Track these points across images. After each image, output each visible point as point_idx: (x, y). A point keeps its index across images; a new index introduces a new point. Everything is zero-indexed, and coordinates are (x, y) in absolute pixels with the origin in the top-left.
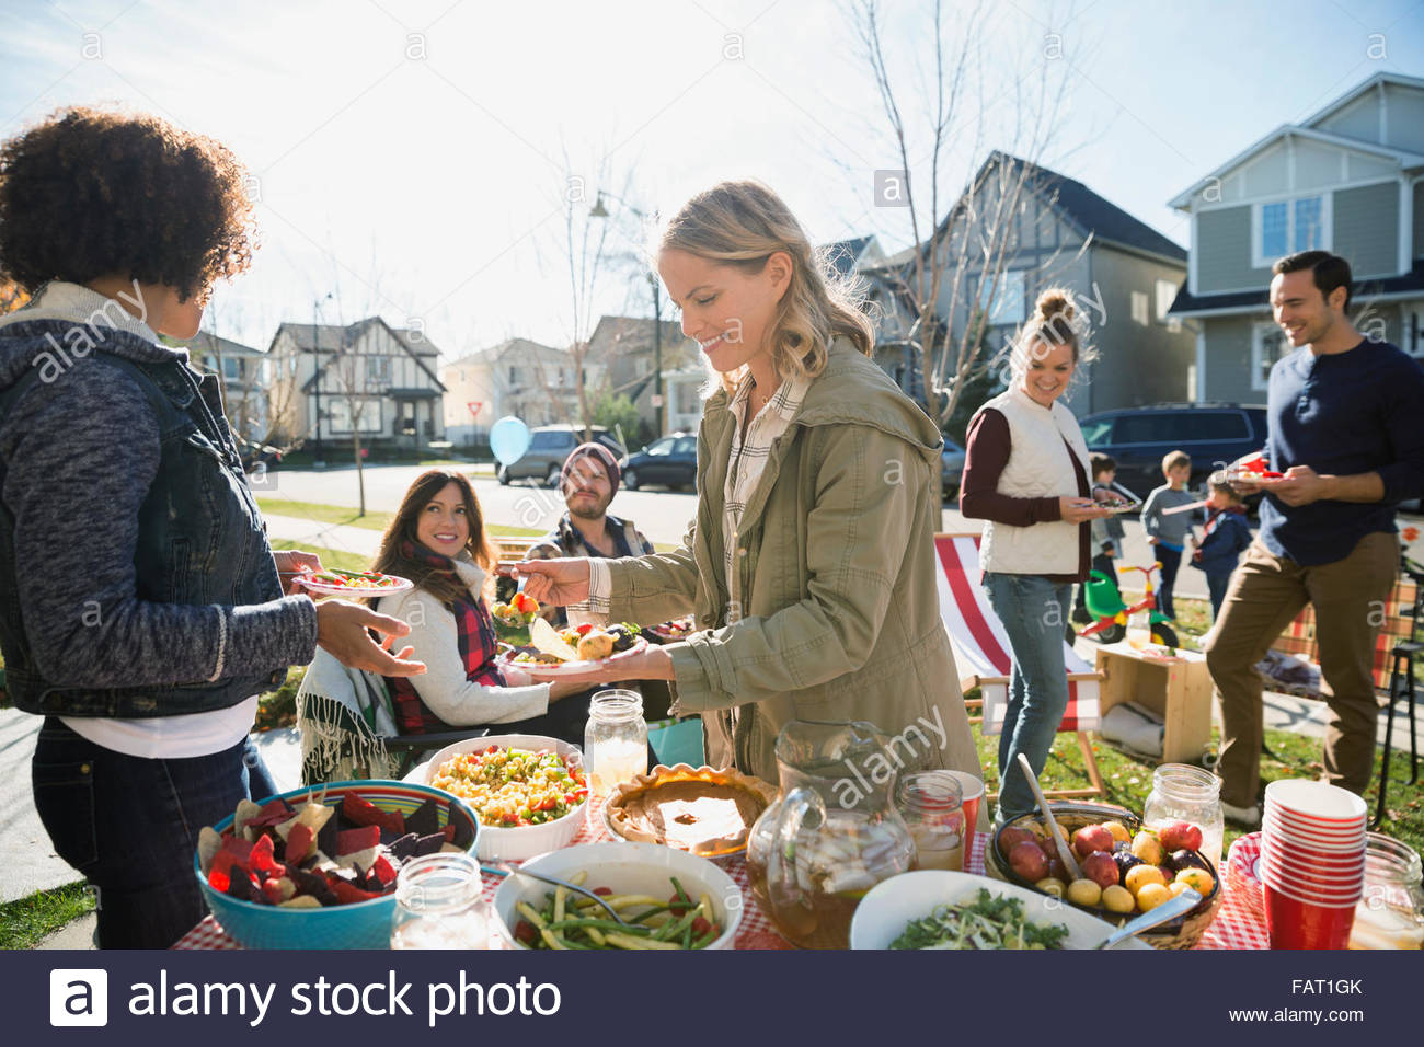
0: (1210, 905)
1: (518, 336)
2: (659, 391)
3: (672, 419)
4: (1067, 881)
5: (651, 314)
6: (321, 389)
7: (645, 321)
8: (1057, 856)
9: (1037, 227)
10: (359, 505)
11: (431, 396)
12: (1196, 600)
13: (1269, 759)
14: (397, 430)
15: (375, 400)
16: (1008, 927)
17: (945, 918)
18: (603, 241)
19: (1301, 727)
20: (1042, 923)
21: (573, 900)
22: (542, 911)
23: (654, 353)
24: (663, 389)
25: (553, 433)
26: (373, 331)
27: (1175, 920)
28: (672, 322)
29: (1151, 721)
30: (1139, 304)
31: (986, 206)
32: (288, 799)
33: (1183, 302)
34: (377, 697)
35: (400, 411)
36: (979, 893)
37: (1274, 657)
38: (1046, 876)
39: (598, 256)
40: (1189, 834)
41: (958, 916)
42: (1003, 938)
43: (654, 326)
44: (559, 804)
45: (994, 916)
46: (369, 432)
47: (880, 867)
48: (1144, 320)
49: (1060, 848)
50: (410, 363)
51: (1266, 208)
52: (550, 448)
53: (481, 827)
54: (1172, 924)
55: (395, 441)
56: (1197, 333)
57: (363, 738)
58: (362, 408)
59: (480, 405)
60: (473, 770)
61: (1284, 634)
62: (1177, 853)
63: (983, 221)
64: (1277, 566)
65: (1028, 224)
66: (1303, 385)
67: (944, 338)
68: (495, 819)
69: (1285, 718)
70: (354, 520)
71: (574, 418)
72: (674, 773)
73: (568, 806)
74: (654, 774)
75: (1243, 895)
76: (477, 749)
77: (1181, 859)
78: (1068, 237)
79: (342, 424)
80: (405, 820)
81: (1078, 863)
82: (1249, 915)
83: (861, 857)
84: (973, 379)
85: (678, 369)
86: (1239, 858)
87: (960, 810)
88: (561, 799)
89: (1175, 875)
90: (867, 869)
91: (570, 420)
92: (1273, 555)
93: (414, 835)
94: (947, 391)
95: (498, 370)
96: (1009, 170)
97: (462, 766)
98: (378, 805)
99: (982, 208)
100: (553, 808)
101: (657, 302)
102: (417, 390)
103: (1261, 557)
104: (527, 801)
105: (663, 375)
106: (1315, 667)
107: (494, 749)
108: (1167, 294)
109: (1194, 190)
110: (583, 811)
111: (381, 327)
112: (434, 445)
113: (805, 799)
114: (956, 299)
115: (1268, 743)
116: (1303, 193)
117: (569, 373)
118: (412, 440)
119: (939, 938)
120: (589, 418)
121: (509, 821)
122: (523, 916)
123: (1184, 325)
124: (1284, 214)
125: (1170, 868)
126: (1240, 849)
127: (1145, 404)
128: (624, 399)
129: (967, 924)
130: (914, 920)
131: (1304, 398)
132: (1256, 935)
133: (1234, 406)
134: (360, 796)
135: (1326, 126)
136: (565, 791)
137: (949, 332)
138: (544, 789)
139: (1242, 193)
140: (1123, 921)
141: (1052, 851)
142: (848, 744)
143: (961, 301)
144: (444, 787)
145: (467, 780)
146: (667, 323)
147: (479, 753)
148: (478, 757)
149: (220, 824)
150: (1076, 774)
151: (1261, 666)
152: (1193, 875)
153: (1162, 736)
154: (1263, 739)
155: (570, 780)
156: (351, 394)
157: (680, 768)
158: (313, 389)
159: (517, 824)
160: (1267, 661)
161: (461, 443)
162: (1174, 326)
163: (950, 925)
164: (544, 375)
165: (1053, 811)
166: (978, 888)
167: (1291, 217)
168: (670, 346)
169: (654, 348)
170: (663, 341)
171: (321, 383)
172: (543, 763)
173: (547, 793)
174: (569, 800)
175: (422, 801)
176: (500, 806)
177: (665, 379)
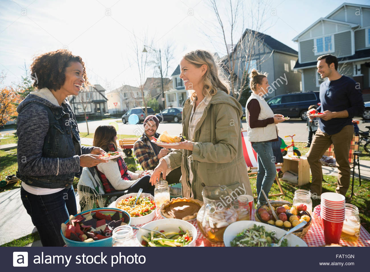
0: (309, 224)
2: (163, 97)
3: (167, 104)
4: (275, 220)
5: (160, 77)
6: (75, 102)
7: (158, 78)
8: (272, 214)
9: (259, 49)
10: (87, 132)
11: (104, 102)
12: (305, 142)
13: (325, 183)
14: (95, 112)
15: (89, 104)
16: (261, 233)
17: (246, 232)
18: (146, 59)
19: (332, 174)
20: (269, 232)
21: (155, 234)
22: (148, 238)
23: (162, 87)
25: (136, 109)
27: (301, 228)
29: (295, 175)
30: (286, 66)
31: (246, 44)
32: (82, 214)
33: (297, 65)
34: (98, 184)
35: (96, 106)
36: (254, 225)
37: (325, 157)
38: (270, 219)
39: (146, 63)
40: (304, 207)
41: (249, 231)
42: (260, 236)
43: (161, 79)
45: (258, 231)
46: (88, 112)
47: (229, 221)
48: (288, 71)
49: (273, 213)
50: (98, 93)
51: (317, 40)
53: (131, 218)
54: (301, 229)
55: (95, 114)
56: (301, 73)
57: (96, 195)
58: (86, 107)
59: (117, 103)
60: (126, 203)
61: (327, 151)
62: (301, 211)
63: (245, 48)
64: (324, 135)
65: (257, 49)
66: (328, 89)
67: (237, 79)
68: (134, 215)
69: (328, 172)
70: (86, 136)
71: (142, 105)
72: (177, 200)
74: (172, 200)
75: (317, 220)
77: (302, 213)
78: (267, 50)
79: (81, 111)
80: (111, 217)
81: (277, 216)
82: (319, 225)
83: (225, 219)
84: (245, 89)
85: (168, 91)
86: (316, 211)
87: (248, 205)
88: (150, 209)
89: (301, 217)
90: (226, 221)
91: (141, 106)
92: (323, 132)
93: (114, 221)
94: (238, 93)
95: (121, 94)
96: (251, 34)
97: (124, 202)
98: (104, 214)
99: (245, 45)
100: (148, 211)
101: (161, 73)
102: (100, 100)
103: (320, 133)
104: (141, 210)
105: (164, 92)
106: (334, 159)
107: (131, 197)
108: (293, 63)
109: (298, 36)
110: (155, 211)
112: (105, 114)
113: (210, 206)
114: (239, 69)
115: (324, 179)
116: (327, 35)
117: (140, 94)
118: (100, 114)
119: (245, 237)
120: (146, 105)
121: (137, 215)
122: (143, 239)
123: (298, 71)
124: (322, 41)
125: (300, 215)
126: (316, 209)
127: (289, 92)
128: (155, 99)
129: (251, 233)
130: (238, 233)
131: (328, 92)
132: (321, 230)
133: (312, 92)
134: (100, 212)
135: (331, 18)
136: (150, 207)
137: (238, 77)
139: (311, 36)
140: (289, 230)
141: (271, 213)
142: (220, 191)
143: (241, 69)
144: (120, 208)
145: (125, 205)
146: (164, 78)
147: (128, 198)
148: (127, 199)
149: (66, 222)
150: (277, 190)
151: (321, 160)
152: (305, 217)
153: (298, 179)
154: (323, 177)
155: (151, 204)
156: (83, 103)
158: (73, 102)
159: (139, 216)
160: (323, 158)
161: (112, 113)
162: (296, 72)
163: (247, 234)
164: (133, 95)
165: (271, 203)
166: (253, 224)
167: (324, 42)
168: (165, 84)
169: (161, 85)
170: (164, 84)
171: (75, 100)
172: (144, 200)
173: (146, 207)
174: (151, 209)
175: (115, 212)
176: (135, 212)
177: (165, 94)
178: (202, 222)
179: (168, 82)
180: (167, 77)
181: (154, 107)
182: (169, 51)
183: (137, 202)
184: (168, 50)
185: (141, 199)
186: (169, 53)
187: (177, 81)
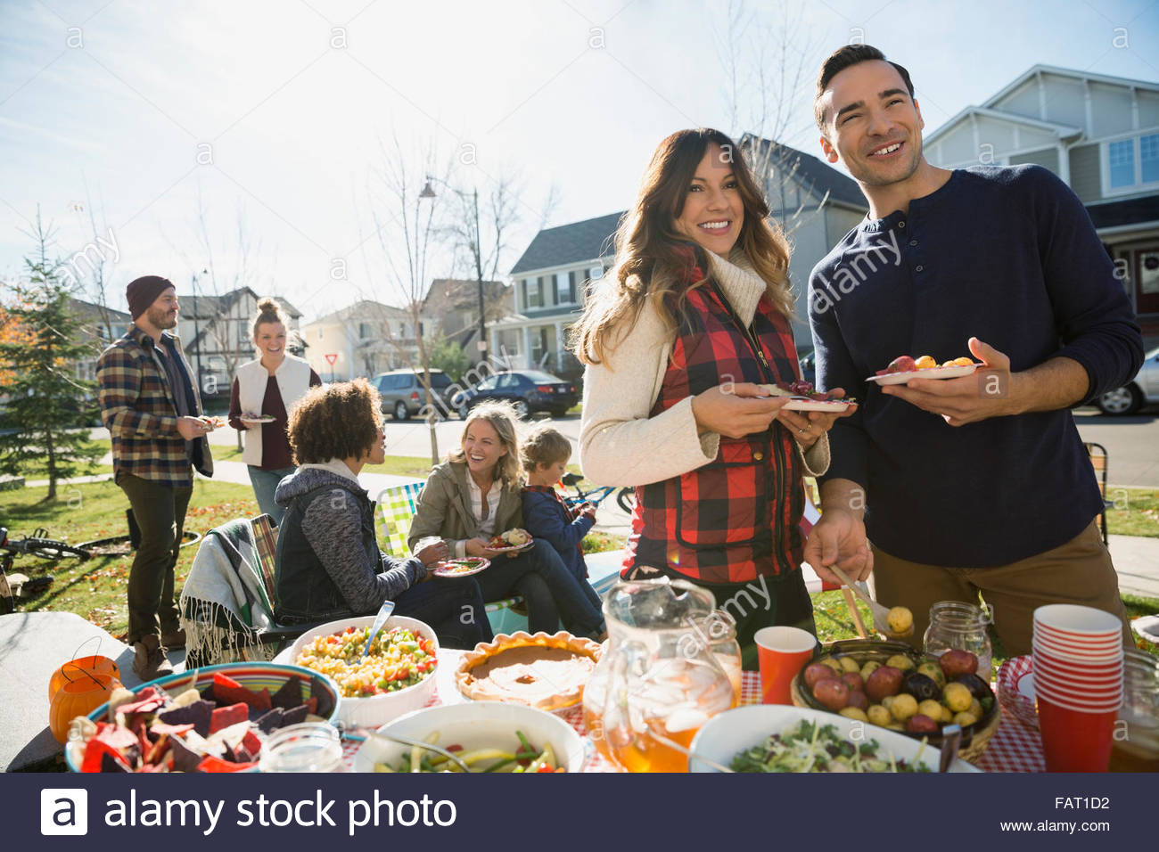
1: (365, 298)
2: (484, 338)
4: (865, 708)
5: (475, 277)
6: (202, 349)
7: (469, 282)
9: (782, 189)
10: (237, 444)
15: (247, 356)
17: (772, 745)
18: (431, 215)
21: (427, 759)
23: (478, 307)
24: (487, 336)
25: (398, 376)
26: (243, 299)
28: (492, 282)
34: (252, 596)
38: (847, 704)
39: (428, 229)
43: (477, 285)
44: (413, 674)
52: (396, 389)
53: (340, 700)
59: (336, 356)
60: (332, 648)
65: (775, 189)
68: (355, 691)
70: (232, 456)
71: (414, 363)
72: (513, 641)
73: (420, 674)
76: (338, 631)
79: (220, 378)
80: (272, 697)
85: (498, 320)
88: (414, 669)
91: (412, 365)
93: (280, 709)
95: (349, 327)
96: (758, 148)
97: (322, 647)
98: (246, 686)
100: (407, 678)
101: (479, 266)
104: (382, 673)
105: (486, 325)
107: (352, 630)
110: (434, 678)
111: (249, 295)
117: (409, 326)
120: (426, 363)
121: (367, 692)
128: (455, 345)
134: (229, 678)
135: (1000, 106)
136: (417, 662)
138: (398, 661)
142: (667, 601)
144: (307, 665)
145: (327, 657)
146: (488, 282)
147: (339, 634)
148: (337, 638)
149: (95, 712)
155: (420, 652)
156: (227, 352)
157: (518, 636)
158: (195, 350)
159: (374, 693)
164: (389, 329)
168: (490, 300)
169: (478, 303)
170: (485, 297)
171: (201, 344)
172: (396, 639)
173: (400, 665)
174: (421, 670)
175: (288, 679)
176: (359, 679)
177: (489, 329)
178: (601, 715)
179: (498, 294)
180: (495, 280)
181: (454, 371)
182: (505, 197)
183: (371, 647)
184: (501, 194)
185: (384, 638)
186: (504, 203)
187: (528, 289)
